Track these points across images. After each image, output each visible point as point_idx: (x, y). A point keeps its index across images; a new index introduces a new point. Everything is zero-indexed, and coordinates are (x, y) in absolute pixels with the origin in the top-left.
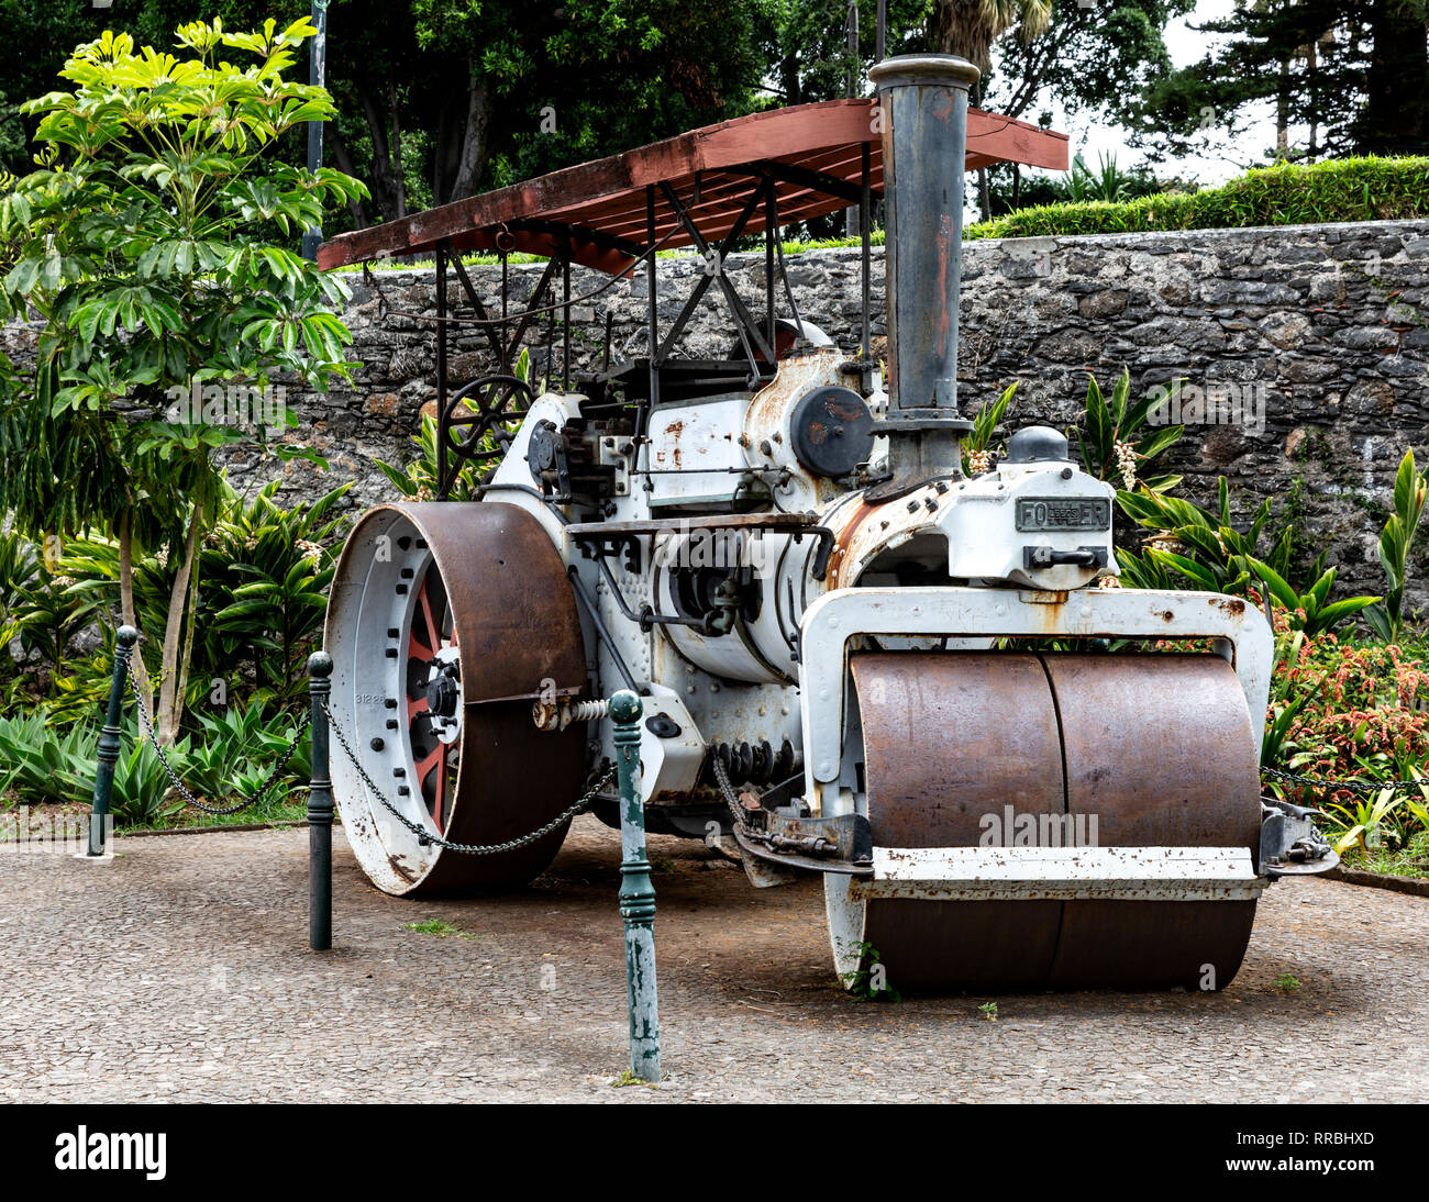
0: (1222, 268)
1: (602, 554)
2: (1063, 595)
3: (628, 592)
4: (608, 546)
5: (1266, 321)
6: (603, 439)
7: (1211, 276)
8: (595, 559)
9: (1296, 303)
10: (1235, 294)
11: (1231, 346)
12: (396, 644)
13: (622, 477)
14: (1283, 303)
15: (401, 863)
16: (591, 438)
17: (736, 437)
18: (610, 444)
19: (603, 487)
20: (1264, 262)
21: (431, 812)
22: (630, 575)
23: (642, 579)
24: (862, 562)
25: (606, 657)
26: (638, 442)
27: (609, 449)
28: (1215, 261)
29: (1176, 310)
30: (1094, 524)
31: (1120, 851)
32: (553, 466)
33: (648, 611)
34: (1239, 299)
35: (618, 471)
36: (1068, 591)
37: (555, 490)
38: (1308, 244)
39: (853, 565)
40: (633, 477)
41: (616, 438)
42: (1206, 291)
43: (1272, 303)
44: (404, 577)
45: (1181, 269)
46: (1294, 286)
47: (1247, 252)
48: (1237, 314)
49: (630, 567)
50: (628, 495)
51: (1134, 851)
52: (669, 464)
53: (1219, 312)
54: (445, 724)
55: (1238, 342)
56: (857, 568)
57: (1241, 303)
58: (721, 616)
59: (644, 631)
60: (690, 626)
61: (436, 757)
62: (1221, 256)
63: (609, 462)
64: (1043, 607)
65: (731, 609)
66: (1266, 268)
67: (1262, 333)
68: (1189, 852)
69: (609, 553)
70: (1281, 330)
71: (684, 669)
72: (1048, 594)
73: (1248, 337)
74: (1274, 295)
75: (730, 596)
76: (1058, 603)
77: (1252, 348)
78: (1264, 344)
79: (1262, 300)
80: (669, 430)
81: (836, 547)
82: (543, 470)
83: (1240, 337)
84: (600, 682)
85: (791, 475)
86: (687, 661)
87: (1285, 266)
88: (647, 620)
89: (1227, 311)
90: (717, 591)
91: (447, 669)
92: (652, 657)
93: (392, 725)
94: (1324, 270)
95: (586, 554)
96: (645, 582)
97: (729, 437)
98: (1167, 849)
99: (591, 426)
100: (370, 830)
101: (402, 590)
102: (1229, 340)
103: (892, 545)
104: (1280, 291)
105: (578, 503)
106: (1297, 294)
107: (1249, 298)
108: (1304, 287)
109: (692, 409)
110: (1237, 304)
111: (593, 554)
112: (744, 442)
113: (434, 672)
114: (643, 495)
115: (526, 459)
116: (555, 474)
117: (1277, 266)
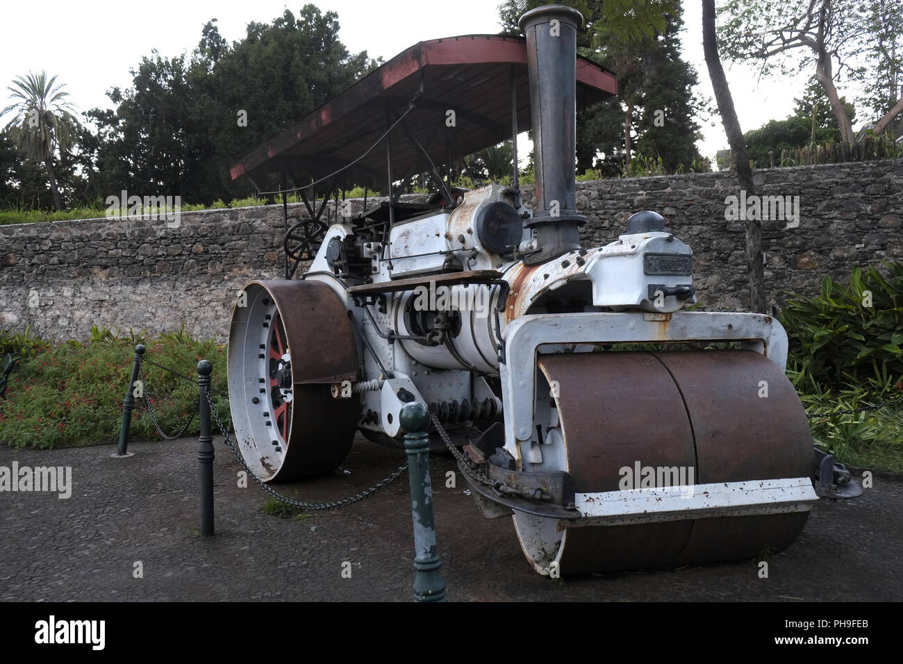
0: (599, 195)
1: (365, 304)
2: (669, 315)
3: (379, 323)
4: (369, 299)
5: (617, 215)
6: (365, 244)
7: (595, 198)
8: (362, 306)
9: (628, 208)
10: (604, 205)
11: (603, 225)
12: (264, 352)
13: (375, 264)
14: (624, 208)
15: (266, 461)
16: (360, 244)
17: (442, 234)
18: (369, 246)
19: (365, 269)
20: (615, 193)
21: (282, 435)
22: (381, 315)
23: (387, 315)
24: (531, 300)
25: (369, 357)
26: (384, 244)
27: (368, 249)
28: (596, 192)
29: (581, 212)
30: (684, 271)
31: (732, 485)
32: (339, 259)
33: (392, 333)
34: (606, 207)
35: (373, 261)
36: (671, 313)
37: (340, 271)
38: (632, 185)
39: (526, 301)
40: (382, 263)
41: (372, 243)
42: (593, 205)
43: (619, 208)
44: (266, 319)
45: (583, 196)
46: (627, 202)
47: (609, 189)
48: (605, 213)
49: (381, 310)
50: (379, 273)
51: (740, 484)
52: (402, 254)
53: (599, 212)
54: (286, 392)
55: (606, 224)
56: (528, 303)
57: (607, 209)
58: (437, 334)
59: (390, 343)
60: (416, 340)
61: (283, 408)
62: (599, 190)
63: (368, 256)
64: (657, 323)
65: (443, 330)
66: (615, 195)
67: (616, 220)
68: (774, 483)
69: (369, 303)
70: (623, 218)
71: (411, 362)
72: (660, 315)
73: (610, 221)
74: (620, 205)
75: (443, 323)
76: (666, 321)
77: (612, 226)
78: (616, 224)
79: (615, 207)
80: (402, 236)
81: (511, 292)
82: (334, 261)
83: (607, 222)
84: (365, 369)
85: (478, 253)
86: (413, 359)
87: (624, 194)
88: (392, 337)
89: (601, 212)
90: (435, 320)
91: (286, 365)
92: (394, 356)
93: (263, 391)
94: (639, 195)
95: (357, 304)
96: (389, 317)
97: (438, 235)
98: (760, 482)
99: (359, 238)
100: (251, 444)
101: (266, 325)
102: (602, 223)
103: (552, 288)
104: (622, 204)
105: (353, 278)
106: (629, 205)
107: (610, 206)
108: (631, 202)
109: (415, 223)
110: (605, 209)
111: (361, 304)
112: (448, 237)
113: (281, 366)
114: (387, 272)
115: (325, 258)
116: (341, 262)
117: (620, 194)
